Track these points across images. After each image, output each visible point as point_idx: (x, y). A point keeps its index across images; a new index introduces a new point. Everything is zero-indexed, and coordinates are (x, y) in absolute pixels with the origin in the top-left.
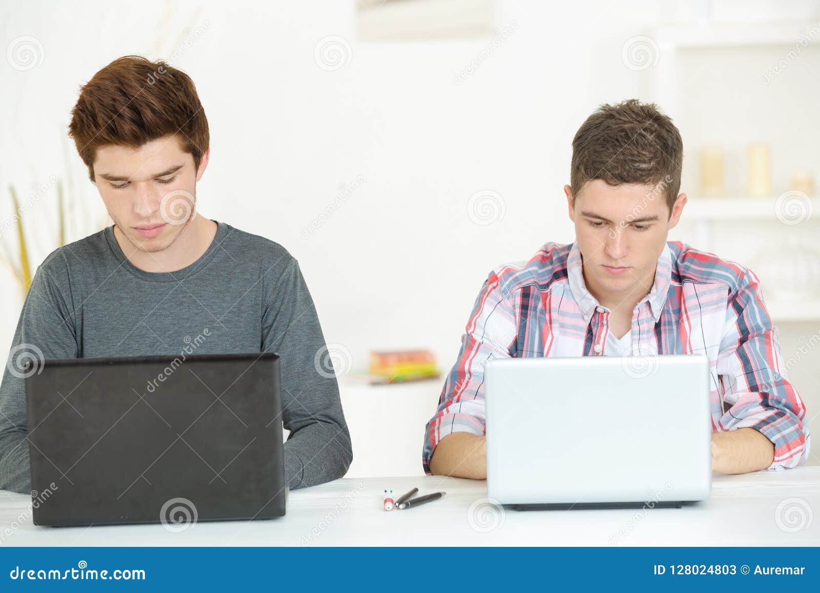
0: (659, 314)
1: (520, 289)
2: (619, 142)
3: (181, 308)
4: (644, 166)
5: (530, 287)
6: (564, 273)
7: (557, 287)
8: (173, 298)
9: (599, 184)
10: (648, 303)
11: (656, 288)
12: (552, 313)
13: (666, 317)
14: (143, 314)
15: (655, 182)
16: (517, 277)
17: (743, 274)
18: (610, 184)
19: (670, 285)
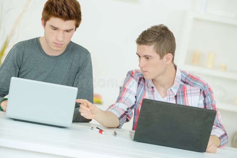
0: (176, 93)
1: (139, 78)
10: (171, 90)
13: (179, 94)
17: (206, 85)
19: (180, 83)
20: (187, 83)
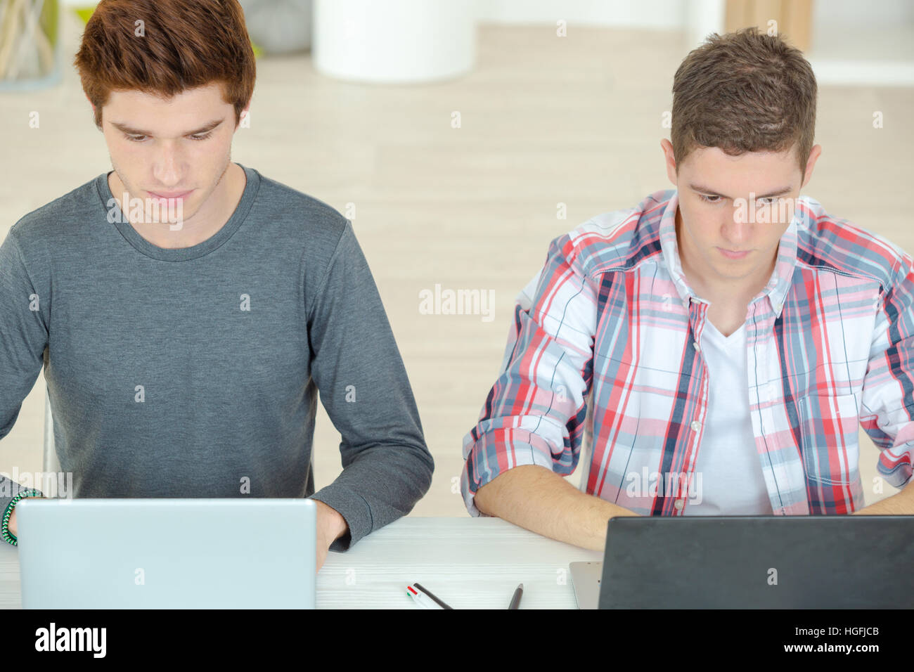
0: (781, 308)
1: (601, 275)
2: (738, 96)
3: (197, 295)
4: (772, 127)
5: (613, 273)
6: (657, 246)
7: (647, 265)
8: (186, 282)
9: (715, 153)
10: (768, 298)
11: (779, 277)
12: (640, 301)
13: (789, 312)
14: (147, 302)
15: (787, 147)
16: (599, 257)
17: (898, 264)
18: (730, 154)
19: (796, 267)
20: (822, 263)
